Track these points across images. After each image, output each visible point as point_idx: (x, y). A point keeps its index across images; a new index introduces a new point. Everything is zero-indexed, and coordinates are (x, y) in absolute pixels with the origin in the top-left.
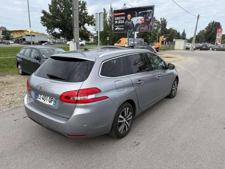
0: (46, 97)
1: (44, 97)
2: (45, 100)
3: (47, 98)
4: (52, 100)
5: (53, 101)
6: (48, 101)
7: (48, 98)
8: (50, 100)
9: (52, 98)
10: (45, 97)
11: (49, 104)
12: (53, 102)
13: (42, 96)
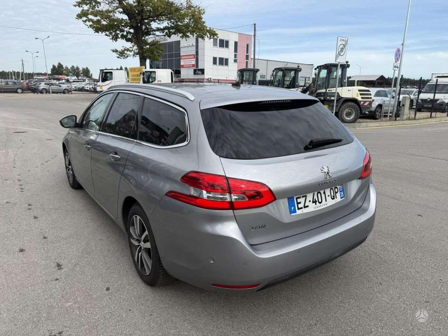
0: (322, 192)
1: (316, 197)
2: (320, 201)
3: (324, 193)
4: (336, 191)
5: (339, 192)
6: (329, 199)
7: (328, 192)
8: (332, 195)
9: (335, 188)
10: (319, 194)
11: (334, 202)
12: (338, 195)
13: (310, 197)
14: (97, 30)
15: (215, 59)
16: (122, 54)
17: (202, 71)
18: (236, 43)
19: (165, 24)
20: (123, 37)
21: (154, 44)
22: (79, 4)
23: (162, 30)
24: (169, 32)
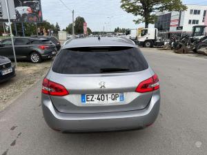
0: (105, 95)
1: (100, 97)
2: (103, 99)
3: (107, 96)
4: (117, 96)
6: (110, 99)
7: (110, 95)
8: (113, 98)
9: (116, 94)
10: (103, 96)
11: (113, 102)
12: (118, 98)
13: (96, 96)
14: (129, 12)
15: (190, 21)
16: (137, 22)
17: (182, 28)
18: (205, 11)
19: (161, 5)
20: (139, 14)
21: (153, 16)
22: (122, 1)
23: (158, 9)
24: (161, 9)
